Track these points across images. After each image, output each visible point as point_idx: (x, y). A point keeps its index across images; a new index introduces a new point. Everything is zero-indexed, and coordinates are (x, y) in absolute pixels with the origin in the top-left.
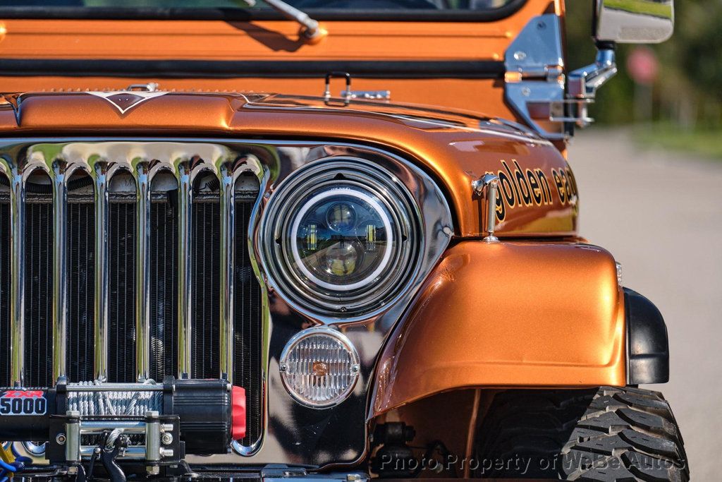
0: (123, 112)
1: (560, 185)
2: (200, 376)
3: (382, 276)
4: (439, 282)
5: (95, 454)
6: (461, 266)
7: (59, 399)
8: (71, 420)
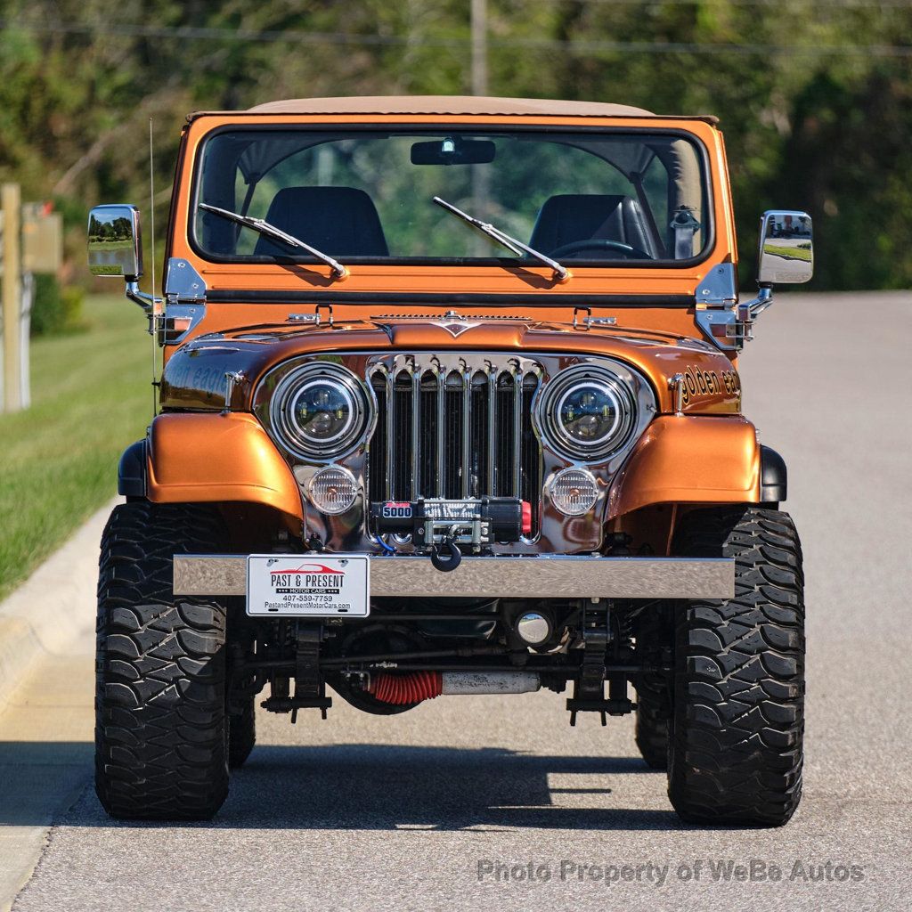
0: (455, 336)
1: (726, 381)
2: (499, 496)
3: (612, 437)
4: (647, 440)
5: (443, 540)
6: (660, 430)
7: (419, 507)
8: (428, 519)
